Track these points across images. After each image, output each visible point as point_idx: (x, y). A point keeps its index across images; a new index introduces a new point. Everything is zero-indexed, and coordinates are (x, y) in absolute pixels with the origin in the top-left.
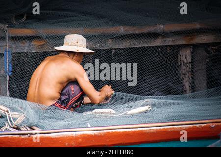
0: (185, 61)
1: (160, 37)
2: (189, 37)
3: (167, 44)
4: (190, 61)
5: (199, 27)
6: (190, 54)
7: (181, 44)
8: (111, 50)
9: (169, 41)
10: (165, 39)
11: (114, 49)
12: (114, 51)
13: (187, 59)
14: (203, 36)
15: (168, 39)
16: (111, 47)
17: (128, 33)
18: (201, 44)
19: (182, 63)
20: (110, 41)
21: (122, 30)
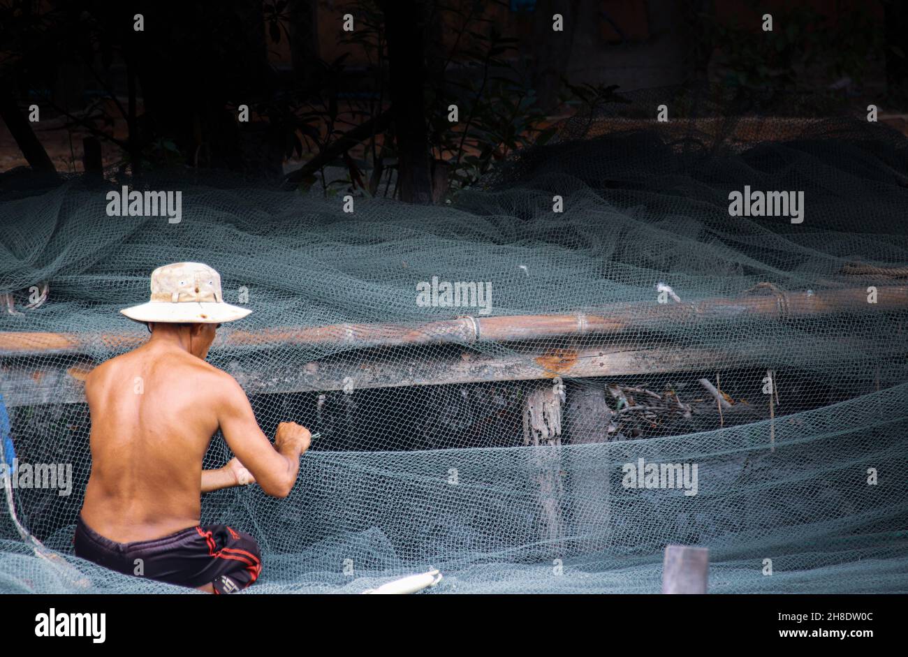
0: (545, 433)
1: (466, 358)
2: (556, 358)
3: (489, 379)
4: (559, 432)
5: (587, 326)
6: (558, 408)
7: (532, 377)
8: (314, 395)
9: (496, 369)
10: (481, 363)
11: (324, 392)
12: (322, 397)
13: (551, 425)
14: (597, 353)
15: (492, 363)
16: (316, 385)
17: (368, 343)
18: (590, 378)
19: (536, 436)
20: (312, 368)
21: (349, 334)
